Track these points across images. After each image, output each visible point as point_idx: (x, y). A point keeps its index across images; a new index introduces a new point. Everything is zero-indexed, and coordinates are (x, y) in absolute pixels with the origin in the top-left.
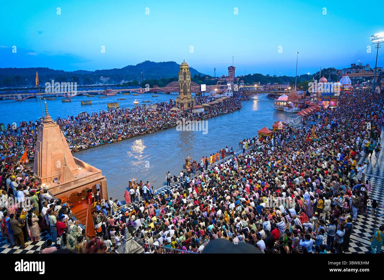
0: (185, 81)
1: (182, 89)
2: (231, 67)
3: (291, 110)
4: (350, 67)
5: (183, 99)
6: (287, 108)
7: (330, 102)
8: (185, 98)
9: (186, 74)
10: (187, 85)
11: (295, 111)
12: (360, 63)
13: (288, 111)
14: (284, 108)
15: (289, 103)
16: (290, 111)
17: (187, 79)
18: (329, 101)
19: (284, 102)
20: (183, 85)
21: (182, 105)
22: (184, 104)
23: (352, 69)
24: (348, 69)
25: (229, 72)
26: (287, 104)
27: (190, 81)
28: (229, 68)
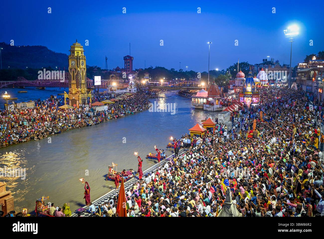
0: (79, 69)
1: (74, 79)
2: (128, 56)
3: (213, 107)
4: (262, 62)
5: (76, 94)
6: (208, 106)
7: (252, 99)
8: (78, 92)
9: (80, 59)
10: (81, 74)
11: (217, 110)
12: (271, 59)
13: (208, 109)
14: (204, 105)
15: (209, 100)
16: (211, 109)
17: (81, 67)
18: (251, 97)
19: (203, 98)
20: (75, 74)
21: (74, 102)
22: (76, 100)
23: (264, 65)
24: (260, 64)
25: (125, 63)
26: (207, 101)
27: (85, 69)
28: (125, 58)
